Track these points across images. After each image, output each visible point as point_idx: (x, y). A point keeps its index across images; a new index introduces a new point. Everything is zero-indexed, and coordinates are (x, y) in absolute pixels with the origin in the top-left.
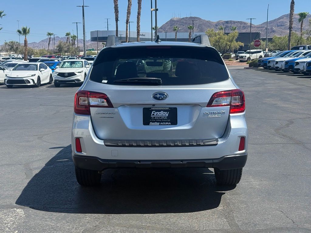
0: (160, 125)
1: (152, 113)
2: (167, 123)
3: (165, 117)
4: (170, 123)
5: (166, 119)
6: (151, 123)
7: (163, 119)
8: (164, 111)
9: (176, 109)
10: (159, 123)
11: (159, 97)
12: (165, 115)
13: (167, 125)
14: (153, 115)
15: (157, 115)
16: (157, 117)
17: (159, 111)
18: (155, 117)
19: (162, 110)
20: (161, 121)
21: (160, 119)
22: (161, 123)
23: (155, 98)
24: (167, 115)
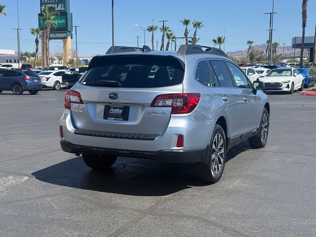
0: (115, 120)
1: (111, 110)
2: (120, 119)
3: (119, 113)
4: (122, 119)
5: (120, 115)
6: (109, 118)
7: (118, 115)
8: (120, 108)
9: (129, 107)
10: (114, 118)
11: (113, 97)
12: (120, 112)
13: (120, 120)
14: (111, 111)
15: (114, 112)
16: (114, 113)
17: (116, 108)
18: (112, 113)
19: (118, 108)
20: (116, 116)
21: (116, 115)
22: (116, 119)
23: (110, 97)
24: (121, 112)
